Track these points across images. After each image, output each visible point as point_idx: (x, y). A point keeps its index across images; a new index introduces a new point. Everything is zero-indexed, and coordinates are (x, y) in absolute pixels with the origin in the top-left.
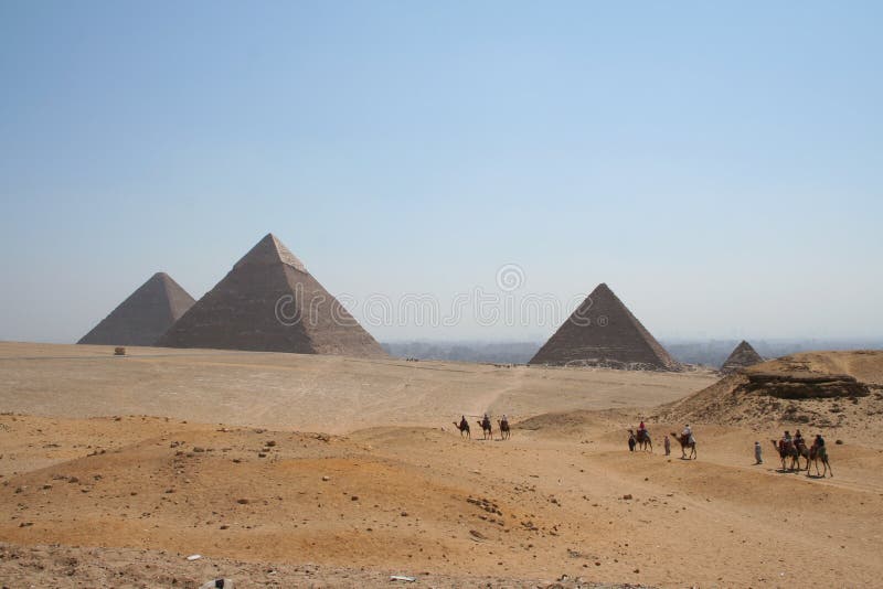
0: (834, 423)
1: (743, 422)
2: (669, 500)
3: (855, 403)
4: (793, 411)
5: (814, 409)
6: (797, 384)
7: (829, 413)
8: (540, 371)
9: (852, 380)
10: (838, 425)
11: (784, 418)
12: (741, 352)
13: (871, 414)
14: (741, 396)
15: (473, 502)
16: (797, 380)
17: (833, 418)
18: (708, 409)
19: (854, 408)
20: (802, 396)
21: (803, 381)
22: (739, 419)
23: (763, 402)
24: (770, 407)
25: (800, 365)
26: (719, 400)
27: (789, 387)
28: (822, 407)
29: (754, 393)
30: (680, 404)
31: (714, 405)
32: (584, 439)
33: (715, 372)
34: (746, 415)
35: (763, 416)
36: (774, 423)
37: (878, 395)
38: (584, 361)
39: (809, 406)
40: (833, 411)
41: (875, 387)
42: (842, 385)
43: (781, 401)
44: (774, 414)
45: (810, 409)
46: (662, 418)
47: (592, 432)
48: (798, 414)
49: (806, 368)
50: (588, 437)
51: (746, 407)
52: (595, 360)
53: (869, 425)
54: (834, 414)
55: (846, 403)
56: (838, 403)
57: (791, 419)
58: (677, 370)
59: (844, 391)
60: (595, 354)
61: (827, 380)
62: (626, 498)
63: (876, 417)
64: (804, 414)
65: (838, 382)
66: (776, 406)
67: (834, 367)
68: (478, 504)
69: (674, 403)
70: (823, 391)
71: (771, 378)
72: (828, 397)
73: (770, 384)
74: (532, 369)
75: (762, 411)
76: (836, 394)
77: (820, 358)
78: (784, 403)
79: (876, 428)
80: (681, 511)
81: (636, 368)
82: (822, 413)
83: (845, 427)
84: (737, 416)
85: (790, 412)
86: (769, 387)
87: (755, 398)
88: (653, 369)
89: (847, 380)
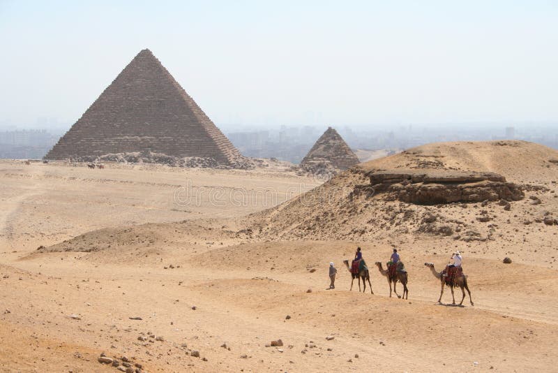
0: (485, 236)
1: (368, 235)
2: (331, 344)
3: (508, 209)
4: (431, 220)
5: (457, 217)
6: (434, 186)
7: (477, 222)
8: (63, 169)
9: (502, 179)
10: (489, 238)
11: (421, 230)
12: (327, 142)
13: (528, 223)
14: (361, 200)
15: (108, 362)
16: (435, 181)
17: (482, 228)
18: (318, 219)
19: (506, 215)
20: (441, 201)
21: (441, 181)
22: (363, 232)
23: (390, 209)
24: (401, 216)
25: (432, 160)
26: (331, 206)
27: (424, 189)
28: (468, 214)
29: (379, 196)
30: (276, 212)
31: (326, 214)
32: (166, 263)
33: (295, 169)
34: (370, 226)
35: (393, 228)
36: (410, 237)
37: (534, 198)
38: (120, 156)
39: (451, 213)
40: (482, 220)
41: (529, 188)
42: (491, 185)
43: (414, 207)
44: (407, 224)
45: (453, 218)
46: (256, 233)
47: (174, 254)
48: (438, 225)
49: (440, 164)
50: (172, 261)
51: (370, 217)
52: (136, 154)
53: (527, 237)
54: (483, 224)
55: (495, 209)
56: (486, 208)
57: (430, 231)
58: (245, 166)
59: (494, 194)
60: (135, 146)
61: (471, 180)
62: (273, 344)
63: (535, 226)
64: (446, 224)
65: (485, 182)
66: (408, 215)
67: (473, 163)
68: (115, 365)
69: (268, 211)
70: (468, 194)
71: (400, 178)
72: (474, 201)
73: (399, 185)
74: (53, 167)
75: (392, 220)
76: (483, 198)
77: (454, 151)
78: (419, 210)
79: (537, 241)
80: (354, 359)
81: (191, 165)
82: (468, 223)
83: (499, 240)
84: (360, 228)
85: (429, 221)
86: (398, 190)
87: (381, 203)
88: (212, 164)
89: (495, 179)
